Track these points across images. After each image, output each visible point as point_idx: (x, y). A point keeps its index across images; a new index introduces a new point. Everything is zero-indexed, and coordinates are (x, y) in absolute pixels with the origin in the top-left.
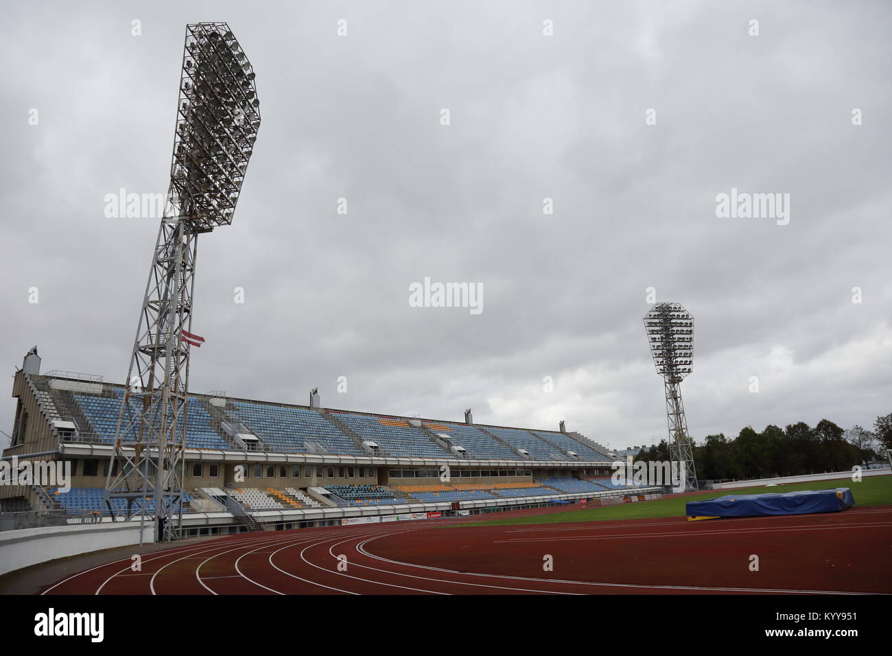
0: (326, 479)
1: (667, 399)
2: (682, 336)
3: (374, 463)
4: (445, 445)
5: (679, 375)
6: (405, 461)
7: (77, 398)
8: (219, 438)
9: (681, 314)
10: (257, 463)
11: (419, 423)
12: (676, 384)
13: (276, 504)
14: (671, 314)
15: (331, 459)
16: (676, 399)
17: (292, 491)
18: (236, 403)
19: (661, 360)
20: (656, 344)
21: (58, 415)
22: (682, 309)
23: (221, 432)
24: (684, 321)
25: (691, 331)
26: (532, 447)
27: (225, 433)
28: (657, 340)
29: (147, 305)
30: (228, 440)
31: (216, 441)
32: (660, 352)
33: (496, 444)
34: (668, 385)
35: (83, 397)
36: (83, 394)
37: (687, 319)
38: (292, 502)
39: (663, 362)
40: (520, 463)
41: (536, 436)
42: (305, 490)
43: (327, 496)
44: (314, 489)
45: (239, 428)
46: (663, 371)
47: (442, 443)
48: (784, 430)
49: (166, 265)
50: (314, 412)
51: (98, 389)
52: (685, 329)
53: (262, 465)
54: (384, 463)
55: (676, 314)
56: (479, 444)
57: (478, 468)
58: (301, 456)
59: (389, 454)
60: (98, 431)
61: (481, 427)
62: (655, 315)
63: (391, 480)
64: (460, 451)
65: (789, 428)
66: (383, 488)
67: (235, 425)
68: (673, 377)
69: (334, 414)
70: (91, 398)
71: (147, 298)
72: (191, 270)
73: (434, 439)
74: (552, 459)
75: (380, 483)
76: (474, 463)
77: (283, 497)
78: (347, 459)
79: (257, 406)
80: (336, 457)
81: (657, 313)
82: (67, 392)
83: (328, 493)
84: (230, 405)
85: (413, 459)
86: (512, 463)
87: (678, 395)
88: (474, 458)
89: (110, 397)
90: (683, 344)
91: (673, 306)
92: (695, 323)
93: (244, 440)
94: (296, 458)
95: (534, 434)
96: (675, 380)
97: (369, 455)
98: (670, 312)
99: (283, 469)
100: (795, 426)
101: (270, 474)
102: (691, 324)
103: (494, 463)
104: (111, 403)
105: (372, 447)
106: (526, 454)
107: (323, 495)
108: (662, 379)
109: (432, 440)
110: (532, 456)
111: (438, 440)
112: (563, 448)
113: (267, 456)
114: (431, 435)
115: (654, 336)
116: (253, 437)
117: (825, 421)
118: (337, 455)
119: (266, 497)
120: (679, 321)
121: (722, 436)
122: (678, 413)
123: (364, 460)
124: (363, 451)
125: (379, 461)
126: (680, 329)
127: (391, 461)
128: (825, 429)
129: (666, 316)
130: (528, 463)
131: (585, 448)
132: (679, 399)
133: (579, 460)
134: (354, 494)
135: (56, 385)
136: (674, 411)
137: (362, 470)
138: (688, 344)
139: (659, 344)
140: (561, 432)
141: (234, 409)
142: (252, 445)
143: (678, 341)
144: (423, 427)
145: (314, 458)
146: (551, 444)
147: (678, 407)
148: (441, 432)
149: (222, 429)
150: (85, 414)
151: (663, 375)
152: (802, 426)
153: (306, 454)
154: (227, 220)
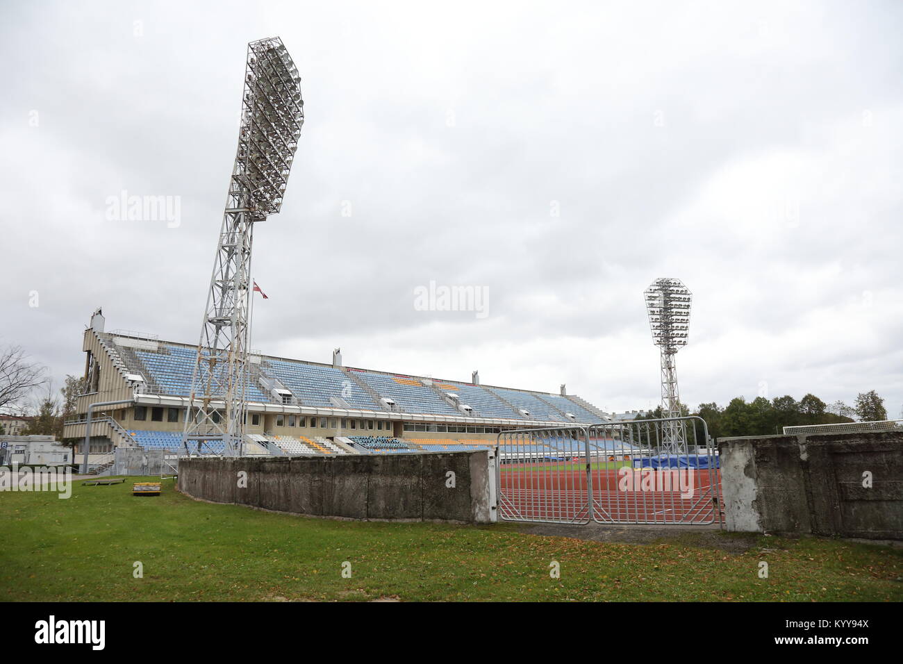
0: (349, 430)
1: (662, 368)
2: (680, 310)
3: (391, 417)
4: (454, 404)
5: (675, 347)
6: (418, 417)
7: (138, 354)
8: (259, 392)
9: (680, 289)
10: (291, 414)
11: (430, 383)
12: (671, 355)
13: (309, 449)
14: (671, 289)
15: (355, 413)
16: (670, 369)
17: (321, 440)
18: (269, 361)
19: (658, 332)
20: (655, 317)
21: (126, 369)
22: (681, 285)
23: (260, 386)
24: (683, 296)
25: (689, 306)
26: (533, 407)
27: (263, 388)
28: (656, 313)
29: (214, 284)
30: (267, 394)
31: (257, 394)
32: (658, 324)
33: (500, 404)
34: (663, 355)
35: (143, 353)
36: (143, 350)
37: (685, 294)
38: (321, 448)
39: (660, 334)
40: (521, 422)
41: (537, 397)
42: (332, 439)
43: (352, 445)
44: (340, 438)
45: (274, 383)
46: (659, 343)
47: (451, 402)
48: (771, 402)
49: (227, 249)
50: (337, 370)
51: (154, 346)
52: (683, 303)
53: (296, 416)
54: (399, 418)
55: (675, 289)
56: (484, 403)
57: (482, 425)
58: (329, 409)
59: (404, 410)
60: (160, 383)
61: (486, 388)
62: (656, 290)
63: (405, 433)
64: (467, 410)
65: (776, 400)
66: (398, 440)
67: (272, 381)
68: (669, 349)
69: (355, 373)
70: (150, 354)
71: (214, 277)
72: (249, 254)
73: (443, 398)
74: (550, 420)
75: (395, 435)
76: (479, 421)
77: (314, 444)
78: (368, 414)
79: (288, 363)
80: (359, 412)
81: (657, 288)
82: (129, 348)
83: (352, 442)
84: (265, 362)
85: (425, 416)
86: (513, 422)
87: (673, 366)
88: (479, 416)
89: (164, 354)
90: (680, 318)
91: (673, 282)
92: (693, 298)
93: (280, 394)
94: (325, 411)
95: (535, 396)
96: (670, 352)
97: (387, 410)
98: (670, 287)
99: (314, 420)
100: (782, 399)
101: (303, 424)
102: (689, 299)
103: (497, 421)
104: (166, 359)
105: (389, 403)
106: (527, 414)
107: (348, 444)
108: (658, 350)
109: (442, 399)
110: (533, 416)
111: (447, 399)
112: (562, 410)
113: (301, 409)
114: (441, 394)
115: (652, 309)
116: (287, 392)
117: (810, 395)
118: (359, 409)
119: (300, 443)
120: (678, 296)
121: (714, 405)
122: (671, 382)
123: (382, 415)
124: (380, 406)
125: (395, 416)
126: (678, 303)
127: (406, 416)
128: (809, 403)
129: (666, 290)
130: (528, 423)
131: (582, 410)
132: (673, 370)
133: (575, 422)
134: (373, 444)
135: (120, 342)
136: (667, 380)
137: (380, 423)
138: (685, 318)
139: (658, 317)
140: (562, 395)
141: (268, 366)
142: (286, 398)
143: (676, 315)
144: (433, 386)
145: (340, 412)
146: (551, 406)
147: (672, 377)
148: (450, 392)
149: (260, 384)
150: (148, 369)
151: (659, 346)
152: (788, 399)
153: (332, 407)
154: (276, 209)
